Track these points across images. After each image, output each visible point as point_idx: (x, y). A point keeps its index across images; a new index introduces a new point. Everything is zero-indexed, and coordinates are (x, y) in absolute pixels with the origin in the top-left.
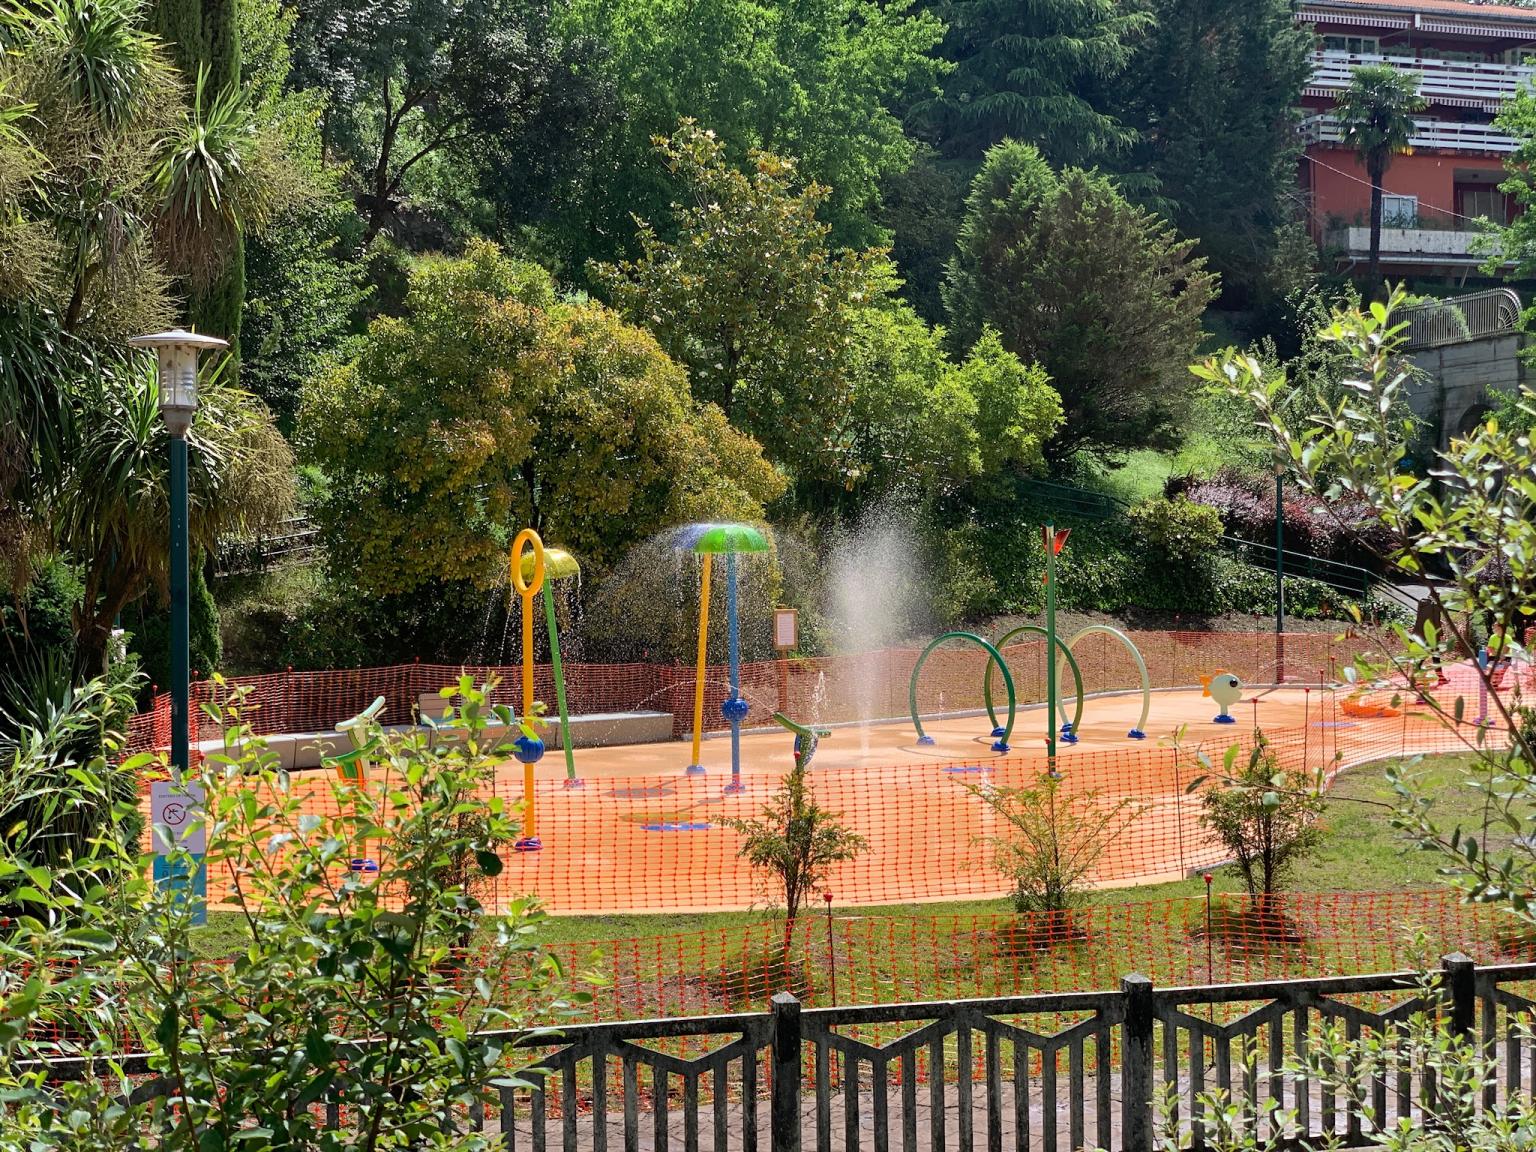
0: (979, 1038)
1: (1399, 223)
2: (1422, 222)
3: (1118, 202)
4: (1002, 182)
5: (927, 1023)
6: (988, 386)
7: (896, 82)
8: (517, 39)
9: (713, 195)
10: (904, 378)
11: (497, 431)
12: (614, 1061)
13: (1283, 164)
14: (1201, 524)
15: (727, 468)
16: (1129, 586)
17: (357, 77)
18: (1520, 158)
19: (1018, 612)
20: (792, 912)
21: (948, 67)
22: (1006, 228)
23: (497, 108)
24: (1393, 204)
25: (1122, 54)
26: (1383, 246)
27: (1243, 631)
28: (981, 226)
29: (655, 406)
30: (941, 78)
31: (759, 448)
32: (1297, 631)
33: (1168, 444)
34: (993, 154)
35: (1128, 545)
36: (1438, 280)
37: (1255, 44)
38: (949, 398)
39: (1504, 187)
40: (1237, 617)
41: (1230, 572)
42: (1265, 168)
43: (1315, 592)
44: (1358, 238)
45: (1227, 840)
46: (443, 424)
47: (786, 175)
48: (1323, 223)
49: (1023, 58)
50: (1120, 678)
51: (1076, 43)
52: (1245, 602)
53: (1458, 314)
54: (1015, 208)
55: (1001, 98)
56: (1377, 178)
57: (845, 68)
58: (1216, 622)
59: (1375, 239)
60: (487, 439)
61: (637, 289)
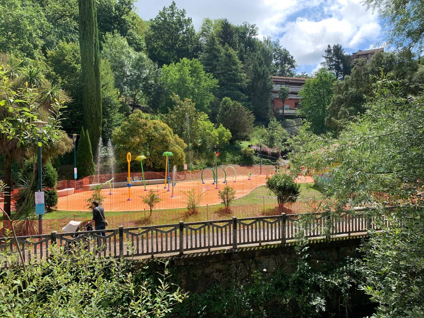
0: (211, 227)
1: (287, 109)
2: (290, 109)
3: (241, 106)
4: (225, 103)
5: (202, 225)
6: (220, 132)
7: (211, 89)
8: (153, 82)
9: (178, 104)
10: (207, 131)
11: (140, 138)
12: (155, 232)
13: (269, 101)
14: (251, 152)
15: (178, 144)
16: (241, 160)
17: (128, 87)
18: (301, 100)
19: (224, 164)
20: (151, 211)
21: (219, 86)
22: (225, 109)
23: (150, 92)
24: (286, 106)
25: (246, 85)
26: (284, 112)
27: (257, 167)
28: (222, 110)
29: (166, 135)
30: (218, 88)
31: (183, 141)
32: (263, 166)
33: (248, 140)
34: (224, 99)
35: (241, 154)
36: (293, 117)
37: (265, 84)
38: (214, 134)
39: (299, 104)
40: (256, 165)
41: (256, 158)
42: (266, 101)
43: (268, 161)
44: (281, 111)
45: (222, 198)
46: (132, 137)
47: (190, 101)
48: (275, 109)
49: (231, 86)
50: (232, 173)
51: (239, 84)
52: (258, 163)
53: (294, 122)
54: (226, 107)
55: (228, 91)
56: (283, 103)
57: (203, 86)
58: (253, 165)
59: (283, 111)
60: (138, 139)
61: (167, 118)
